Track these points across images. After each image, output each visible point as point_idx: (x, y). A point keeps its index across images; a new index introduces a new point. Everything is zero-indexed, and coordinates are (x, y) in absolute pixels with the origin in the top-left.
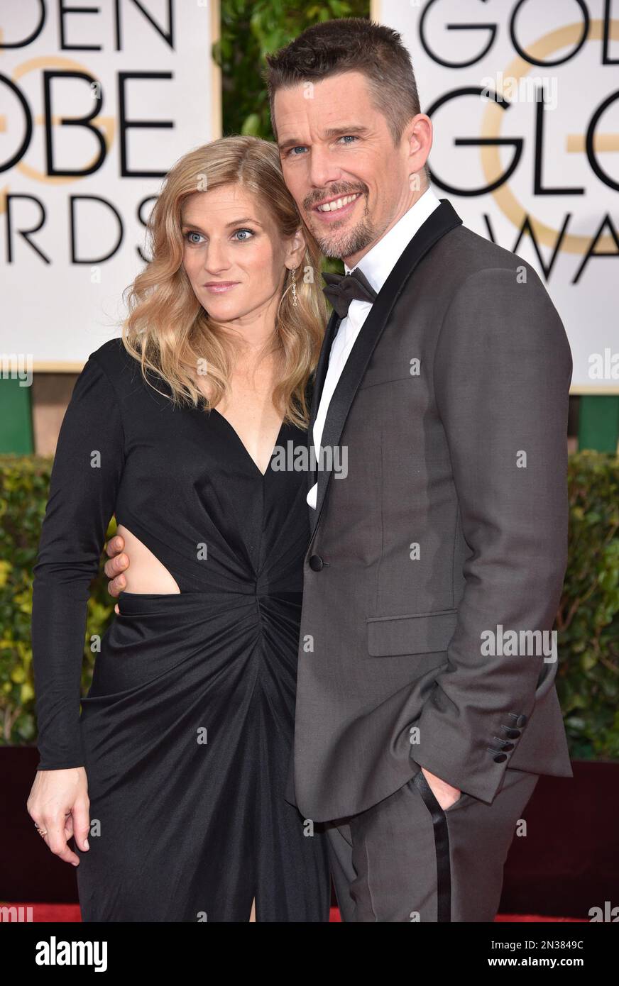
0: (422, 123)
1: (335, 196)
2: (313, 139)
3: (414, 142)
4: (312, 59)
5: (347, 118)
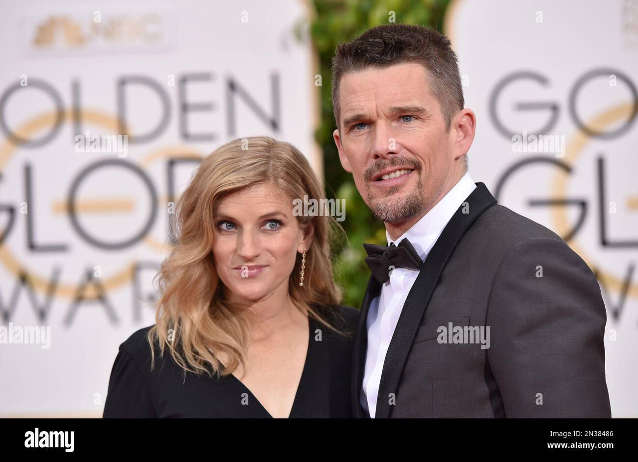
0: (467, 117)
1: (394, 168)
2: (378, 115)
3: (460, 132)
5: (409, 99)
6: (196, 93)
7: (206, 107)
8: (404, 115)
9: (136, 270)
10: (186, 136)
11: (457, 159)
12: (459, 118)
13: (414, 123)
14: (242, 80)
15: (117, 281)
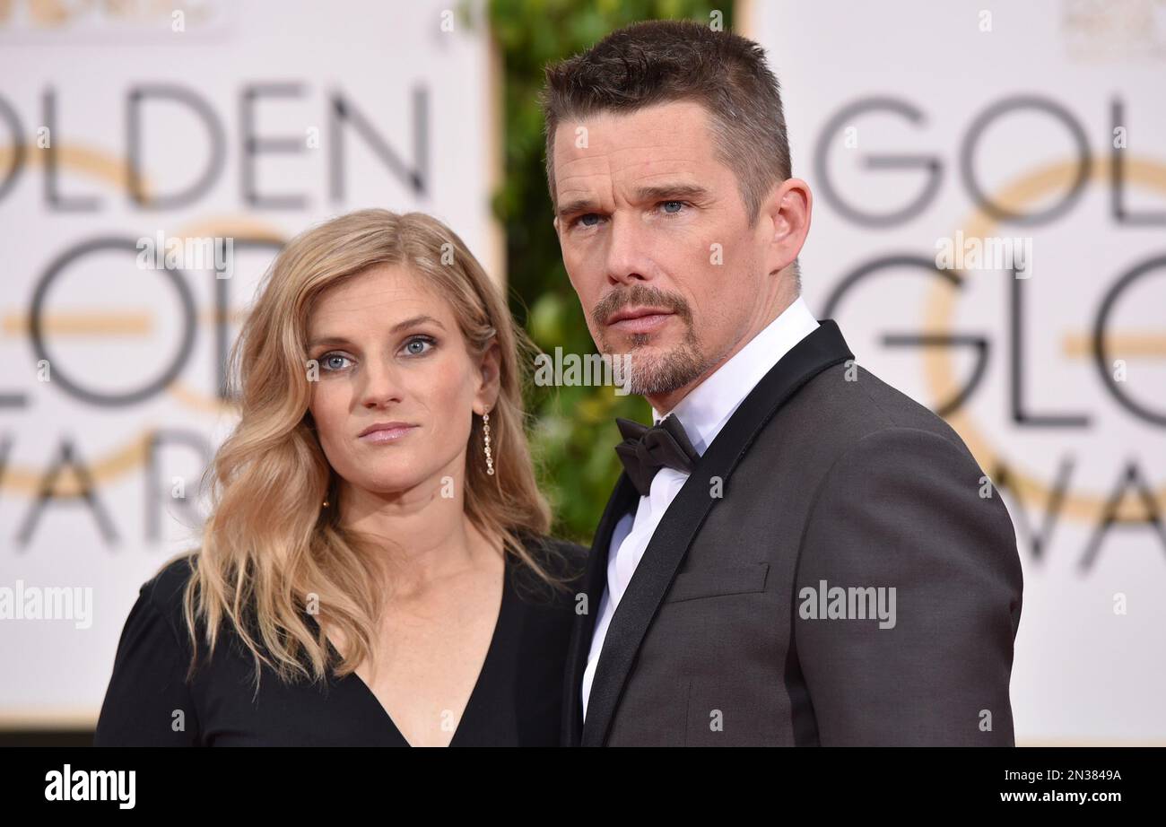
0: (796, 194)
2: (616, 202)
3: (781, 221)
4: (622, 77)
5: (673, 172)
6: (272, 119)
7: (293, 146)
8: (666, 201)
9: (152, 445)
10: (252, 198)
11: (775, 272)
12: (779, 194)
13: (685, 215)
14: (360, 98)
15: (117, 464)
